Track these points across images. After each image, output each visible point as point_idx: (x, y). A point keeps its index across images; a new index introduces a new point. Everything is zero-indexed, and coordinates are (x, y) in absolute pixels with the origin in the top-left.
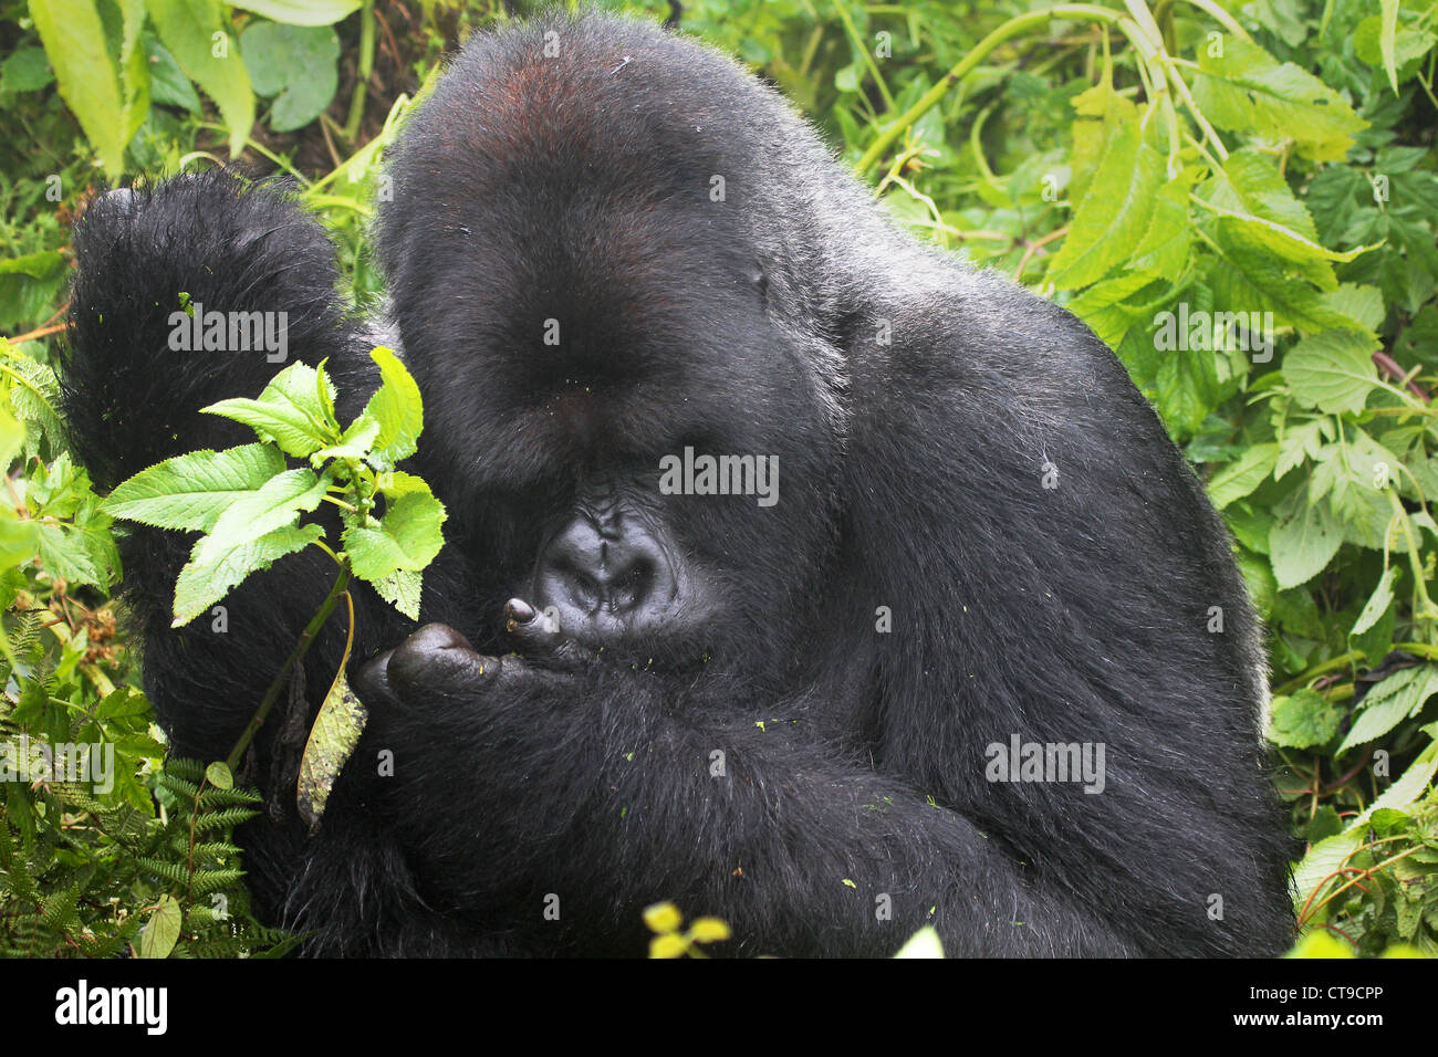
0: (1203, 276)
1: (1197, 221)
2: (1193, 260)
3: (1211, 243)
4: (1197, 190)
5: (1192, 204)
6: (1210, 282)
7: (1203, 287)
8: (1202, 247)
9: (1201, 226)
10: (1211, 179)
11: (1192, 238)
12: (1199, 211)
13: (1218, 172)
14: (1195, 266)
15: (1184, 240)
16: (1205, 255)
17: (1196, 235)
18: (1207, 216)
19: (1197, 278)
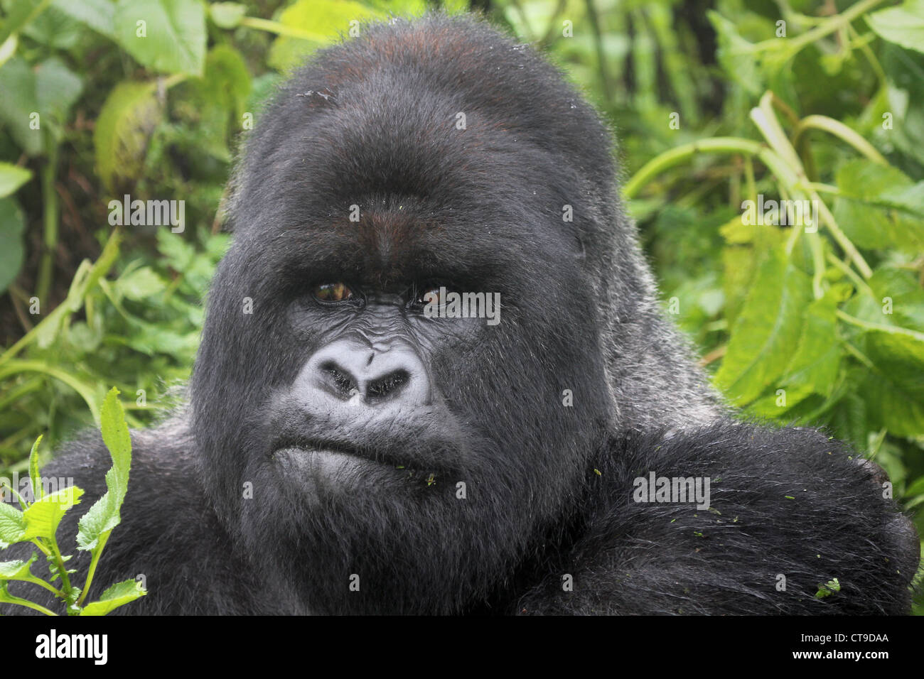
0: (854, 386)
1: (845, 336)
2: (844, 373)
3: (860, 355)
4: (845, 307)
5: (840, 321)
6: (862, 393)
7: (854, 397)
8: (851, 361)
9: (850, 341)
10: (856, 298)
11: (842, 353)
12: (846, 327)
13: (864, 290)
14: (847, 379)
15: (834, 355)
16: (856, 369)
17: (845, 349)
18: (856, 332)
19: (850, 390)
